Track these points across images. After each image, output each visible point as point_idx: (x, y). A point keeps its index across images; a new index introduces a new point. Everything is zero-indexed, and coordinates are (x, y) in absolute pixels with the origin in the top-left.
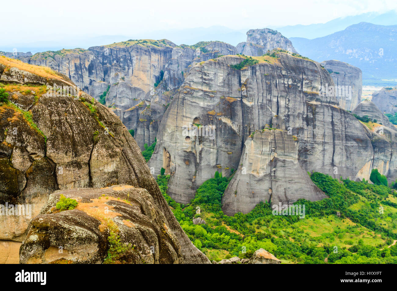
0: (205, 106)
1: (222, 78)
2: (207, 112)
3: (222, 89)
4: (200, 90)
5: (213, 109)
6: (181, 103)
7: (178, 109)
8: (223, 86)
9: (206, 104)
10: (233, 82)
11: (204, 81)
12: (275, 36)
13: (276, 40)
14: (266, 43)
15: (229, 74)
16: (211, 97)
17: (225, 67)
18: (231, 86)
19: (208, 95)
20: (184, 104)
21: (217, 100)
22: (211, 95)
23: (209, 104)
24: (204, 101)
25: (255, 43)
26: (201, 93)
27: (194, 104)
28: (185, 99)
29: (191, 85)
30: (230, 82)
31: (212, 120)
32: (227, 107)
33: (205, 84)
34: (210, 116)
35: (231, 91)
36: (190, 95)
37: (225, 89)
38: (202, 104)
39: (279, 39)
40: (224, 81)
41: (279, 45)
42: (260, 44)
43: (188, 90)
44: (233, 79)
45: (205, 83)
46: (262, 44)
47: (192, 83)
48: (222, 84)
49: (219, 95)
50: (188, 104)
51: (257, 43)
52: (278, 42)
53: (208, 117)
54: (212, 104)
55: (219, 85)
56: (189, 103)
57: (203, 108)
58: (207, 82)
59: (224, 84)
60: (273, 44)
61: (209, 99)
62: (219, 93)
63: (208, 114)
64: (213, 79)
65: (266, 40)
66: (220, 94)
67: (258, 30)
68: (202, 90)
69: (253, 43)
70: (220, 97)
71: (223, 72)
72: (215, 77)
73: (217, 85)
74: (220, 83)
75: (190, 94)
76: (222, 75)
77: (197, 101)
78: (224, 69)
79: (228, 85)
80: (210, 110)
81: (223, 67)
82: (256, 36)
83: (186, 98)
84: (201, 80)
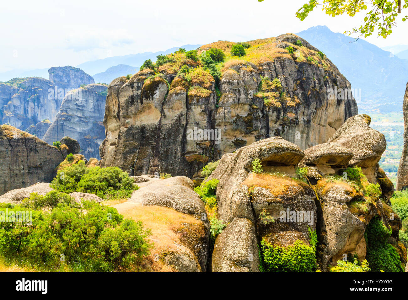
0: (81, 131)
1: (92, 104)
2: (84, 136)
3: (93, 115)
4: (76, 116)
5: (88, 133)
6: (61, 130)
7: (59, 135)
8: (94, 112)
9: (82, 129)
10: (102, 108)
11: (78, 107)
12: (78, 73)
13: (79, 76)
14: (69, 80)
15: (98, 101)
16: (86, 123)
17: (94, 95)
18: (101, 111)
19: (83, 121)
20: (64, 130)
21: (91, 125)
22: (84, 120)
23: (84, 129)
24: (79, 126)
25: (59, 80)
26: (77, 119)
27: (72, 130)
28: (65, 126)
29: (68, 112)
30: (100, 108)
31: (90, 144)
32: (100, 131)
33: (79, 111)
34: (87, 140)
35: (101, 116)
36: (68, 122)
37: (96, 114)
38: (78, 129)
39: (82, 76)
40: (95, 107)
41: (83, 82)
42: (63, 81)
43: (66, 116)
44: (102, 104)
45: (79, 109)
46: (66, 81)
47: (68, 110)
48: (93, 110)
49: (91, 120)
50: (67, 130)
51: (61, 81)
52: (81, 79)
53: (86, 141)
54: (87, 129)
55: (90, 110)
56: (68, 128)
57: (80, 133)
58: (80, 108)
59: (95, 110)
60: (77, 81)
61: (83, 124)
62: (91, 118)
63: (85, 139)
64: (85, 105)
65: (69, 77)
66: (93, 119)
67: (60, 68)
68: (78, 116)
69: (56, 80)
70: (93, 122)
71: (93, 99)
72: (87, 103)
73: (89, 111)
74: (91, 109)
75: (68, 120)
76: (92, 101)
77: (74, 126)
78: (93, 96)
79: (98, 110)
80: (86, 135)
81: (92, 95)
82: (58, 74)
83: (65, 124)
84: (76, 107)
